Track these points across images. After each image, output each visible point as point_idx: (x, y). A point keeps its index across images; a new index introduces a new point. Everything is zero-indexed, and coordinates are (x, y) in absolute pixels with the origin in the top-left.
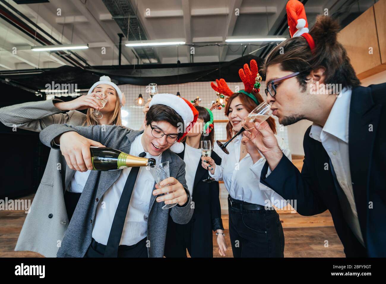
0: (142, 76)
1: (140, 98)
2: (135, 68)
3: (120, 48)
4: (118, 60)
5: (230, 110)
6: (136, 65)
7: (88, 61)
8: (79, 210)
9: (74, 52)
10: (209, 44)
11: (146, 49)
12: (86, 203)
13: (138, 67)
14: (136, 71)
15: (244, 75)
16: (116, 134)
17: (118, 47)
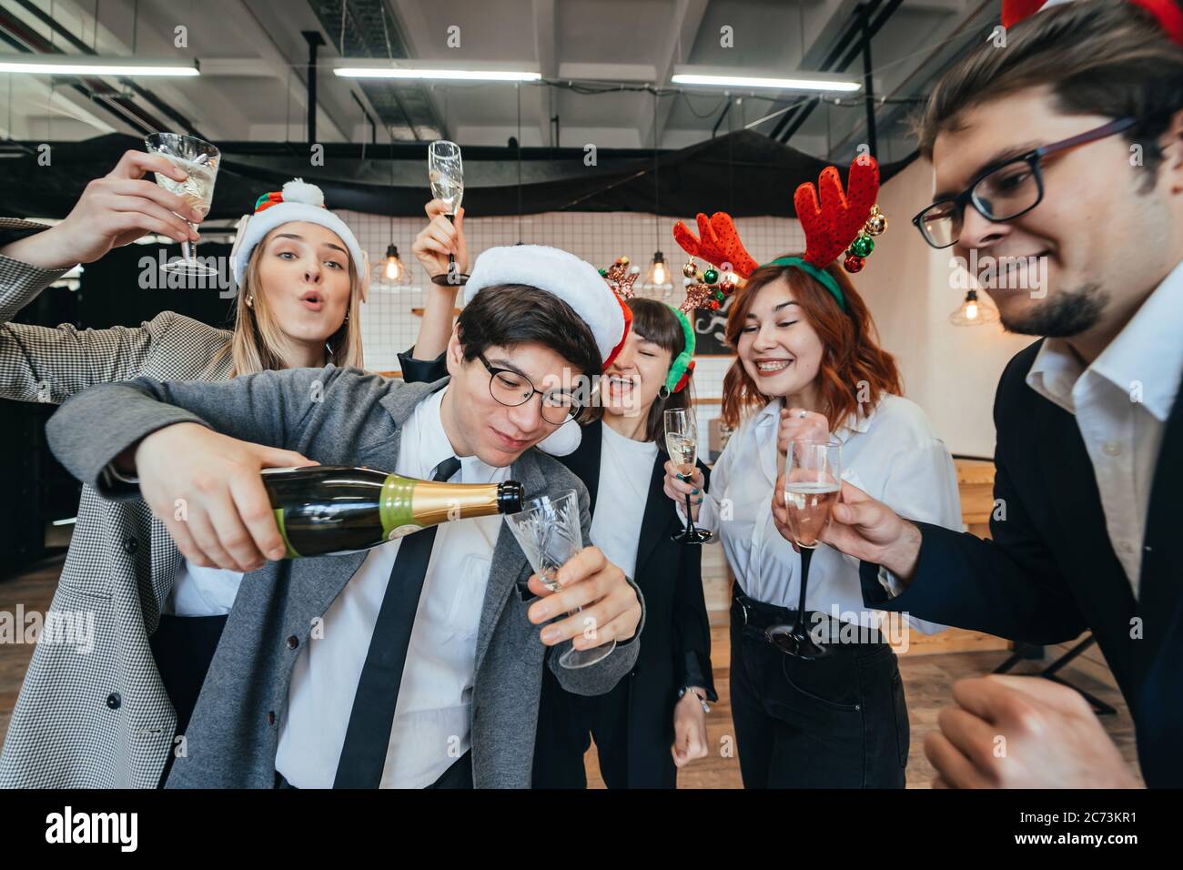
0: (397, 183)
1: (393, 259)
2: (367, 156)
3: (312, 81)
4: (307, 127)
5: (751, 323)
6: (368, 146)
7: (196, 121)
8: (221, 681)
9: (144, 87)
10: (622, 86)
11: (403, 93)
12: (245, 655)
13: (379, 152)
14: (373, 164)
15: (816, 206)
16: (343, 398)
17: (306, 79)
